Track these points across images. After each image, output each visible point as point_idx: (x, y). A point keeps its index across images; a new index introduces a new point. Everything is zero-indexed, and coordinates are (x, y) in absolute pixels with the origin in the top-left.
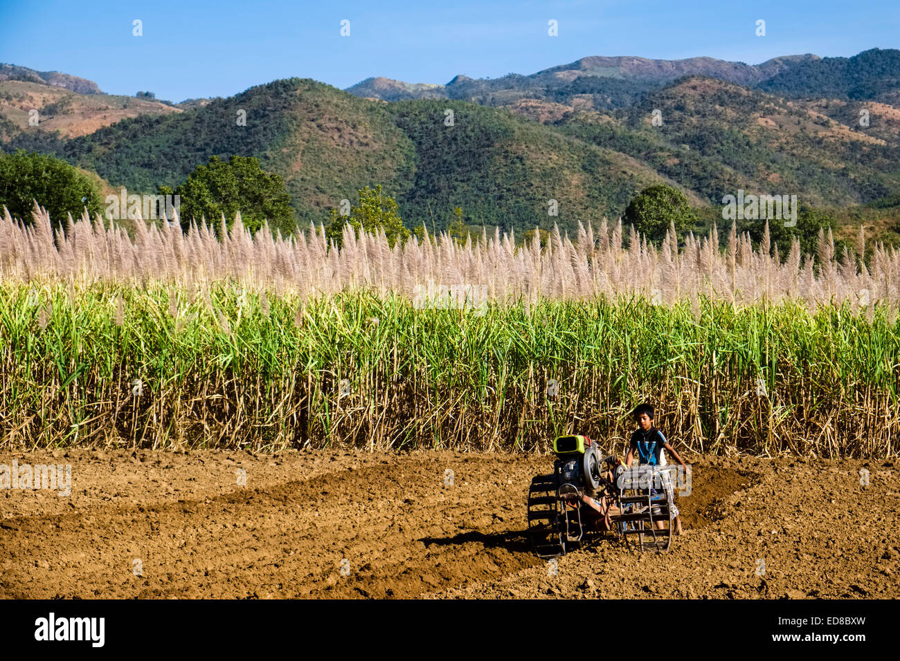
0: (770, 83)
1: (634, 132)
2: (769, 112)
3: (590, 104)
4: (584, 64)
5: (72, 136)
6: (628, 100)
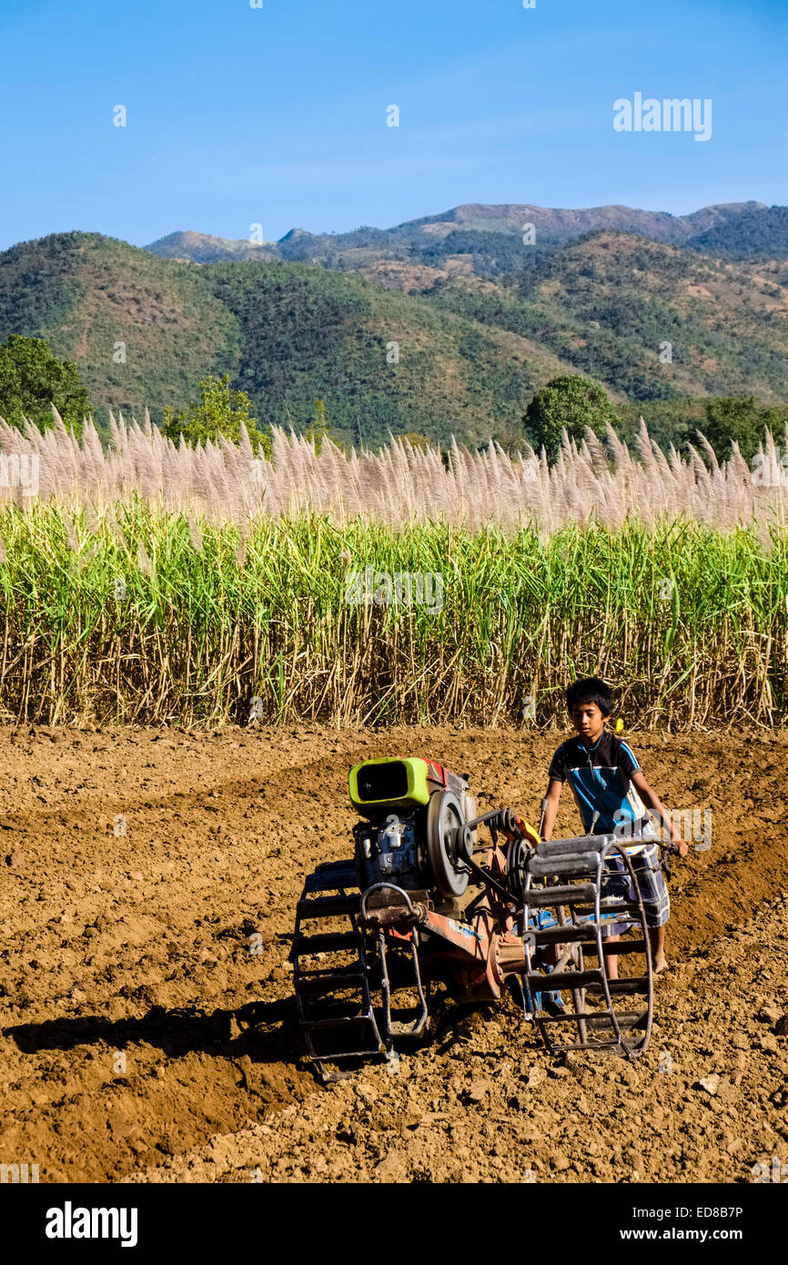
0: (704, 240)
1: (527, 304)
2: (701, 279)
3: (469, 267)
4: (460, 214)
6: (518, 263)
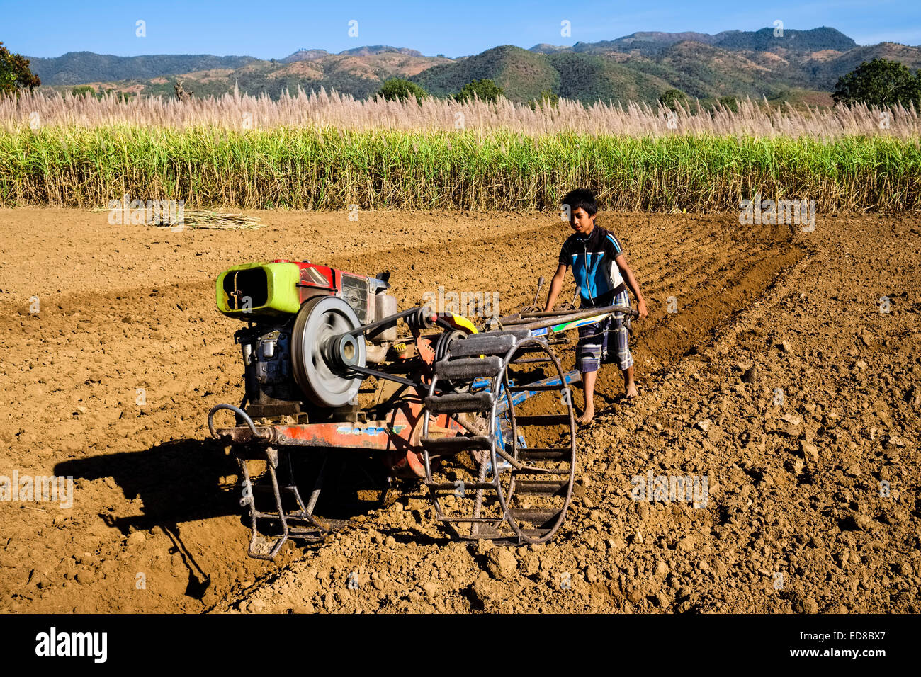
3: (639, 53)
4: (636, 35)
6: (656, 52)
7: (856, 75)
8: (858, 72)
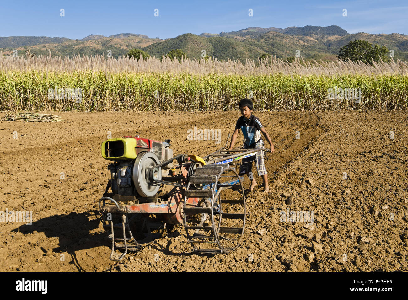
0: (287, 33)
1: (259, 43)
2: (287, 39)
3: (250, 37)
4: (248, 29)
5: (143, 47)
6: (257, 36)
7: (348, 47)
8: (349, 46)
